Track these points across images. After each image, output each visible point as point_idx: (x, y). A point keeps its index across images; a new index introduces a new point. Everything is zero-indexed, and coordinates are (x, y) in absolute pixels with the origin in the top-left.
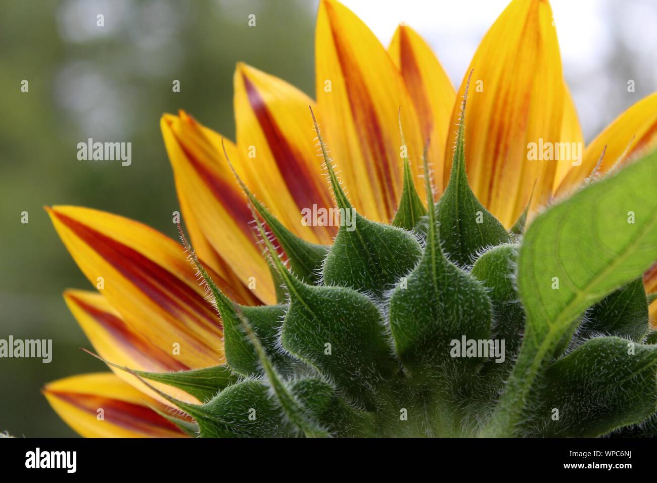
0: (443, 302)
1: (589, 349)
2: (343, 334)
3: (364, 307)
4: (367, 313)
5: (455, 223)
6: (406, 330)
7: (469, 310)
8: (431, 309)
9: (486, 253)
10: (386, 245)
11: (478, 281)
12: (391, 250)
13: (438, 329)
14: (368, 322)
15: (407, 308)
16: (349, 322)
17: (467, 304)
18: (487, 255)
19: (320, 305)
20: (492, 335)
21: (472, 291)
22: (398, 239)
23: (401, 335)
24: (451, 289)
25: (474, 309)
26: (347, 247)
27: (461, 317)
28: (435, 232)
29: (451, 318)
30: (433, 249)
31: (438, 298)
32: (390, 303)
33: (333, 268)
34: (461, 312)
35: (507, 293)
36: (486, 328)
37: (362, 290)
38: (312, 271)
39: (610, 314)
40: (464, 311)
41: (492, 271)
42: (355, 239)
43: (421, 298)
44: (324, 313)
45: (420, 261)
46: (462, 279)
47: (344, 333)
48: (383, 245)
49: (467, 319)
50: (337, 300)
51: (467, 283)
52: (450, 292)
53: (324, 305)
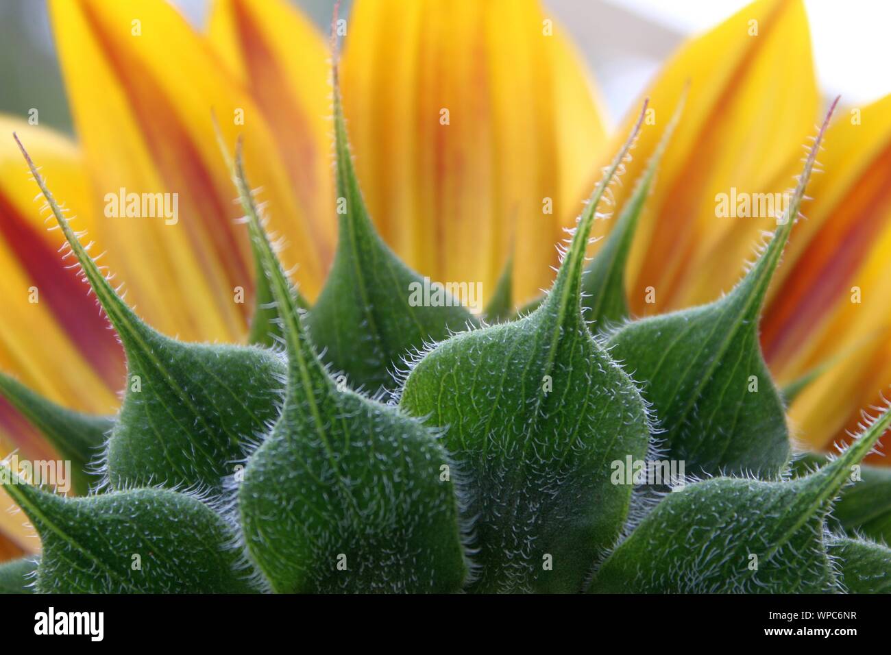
0: (349, 477)
1: (673, 512)
2: (161, 584)
3: (192, 520)
4: (199, 531)
5: (363, 316)
6: (285, 551)
7: (405, 481)
8: (325, 496)
9: (424, 359)
10: (225, 384)
11: (413, 419)
12: (238, 393)
13: (352, 534)
14: (206, 551)
15: (276, 503)
16: (169, 556)
17: (398, 470)
18: (427, 361)
19: (101, 534)
20: (464, 525)
21: (404, 441)
22: (249, 369)
23: (277, 564)
24: (360, 444)
25: (415, 477)
26: (149, 405)
27: (393, 499)
28: (299, 331)
29: (373, 505)
30: (303, 368)
31: (335, 469)
32: (238, 501)
33: (128, 453)
34: (389, 489)
35: (483, 430)
36: (448, 514)
37: (185, 486)
38: (84, 466)
39: (708, 436)
40: (397, 486)
41: (444, 393)
42: (160, 385)
43: (300, 476)
44: (111, 548)
45: (286, 400)
46: (378, 420)
47: (165, 583)
48: (220, 386)
49: (405, 501)
50: (133, 516)
51: (391, 426)
52: (358, 453)
53: (108, 533)
